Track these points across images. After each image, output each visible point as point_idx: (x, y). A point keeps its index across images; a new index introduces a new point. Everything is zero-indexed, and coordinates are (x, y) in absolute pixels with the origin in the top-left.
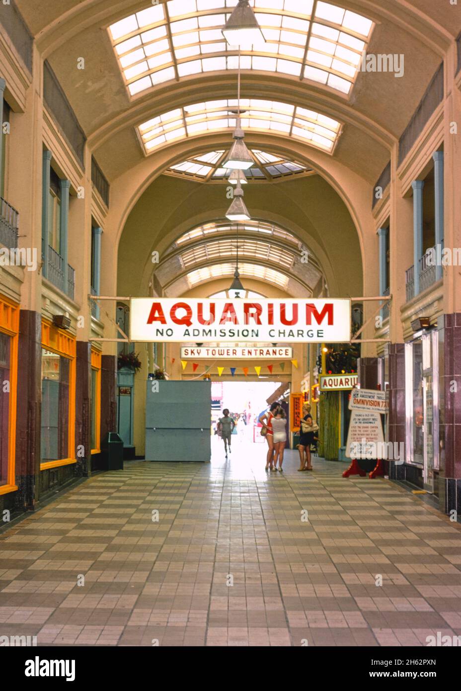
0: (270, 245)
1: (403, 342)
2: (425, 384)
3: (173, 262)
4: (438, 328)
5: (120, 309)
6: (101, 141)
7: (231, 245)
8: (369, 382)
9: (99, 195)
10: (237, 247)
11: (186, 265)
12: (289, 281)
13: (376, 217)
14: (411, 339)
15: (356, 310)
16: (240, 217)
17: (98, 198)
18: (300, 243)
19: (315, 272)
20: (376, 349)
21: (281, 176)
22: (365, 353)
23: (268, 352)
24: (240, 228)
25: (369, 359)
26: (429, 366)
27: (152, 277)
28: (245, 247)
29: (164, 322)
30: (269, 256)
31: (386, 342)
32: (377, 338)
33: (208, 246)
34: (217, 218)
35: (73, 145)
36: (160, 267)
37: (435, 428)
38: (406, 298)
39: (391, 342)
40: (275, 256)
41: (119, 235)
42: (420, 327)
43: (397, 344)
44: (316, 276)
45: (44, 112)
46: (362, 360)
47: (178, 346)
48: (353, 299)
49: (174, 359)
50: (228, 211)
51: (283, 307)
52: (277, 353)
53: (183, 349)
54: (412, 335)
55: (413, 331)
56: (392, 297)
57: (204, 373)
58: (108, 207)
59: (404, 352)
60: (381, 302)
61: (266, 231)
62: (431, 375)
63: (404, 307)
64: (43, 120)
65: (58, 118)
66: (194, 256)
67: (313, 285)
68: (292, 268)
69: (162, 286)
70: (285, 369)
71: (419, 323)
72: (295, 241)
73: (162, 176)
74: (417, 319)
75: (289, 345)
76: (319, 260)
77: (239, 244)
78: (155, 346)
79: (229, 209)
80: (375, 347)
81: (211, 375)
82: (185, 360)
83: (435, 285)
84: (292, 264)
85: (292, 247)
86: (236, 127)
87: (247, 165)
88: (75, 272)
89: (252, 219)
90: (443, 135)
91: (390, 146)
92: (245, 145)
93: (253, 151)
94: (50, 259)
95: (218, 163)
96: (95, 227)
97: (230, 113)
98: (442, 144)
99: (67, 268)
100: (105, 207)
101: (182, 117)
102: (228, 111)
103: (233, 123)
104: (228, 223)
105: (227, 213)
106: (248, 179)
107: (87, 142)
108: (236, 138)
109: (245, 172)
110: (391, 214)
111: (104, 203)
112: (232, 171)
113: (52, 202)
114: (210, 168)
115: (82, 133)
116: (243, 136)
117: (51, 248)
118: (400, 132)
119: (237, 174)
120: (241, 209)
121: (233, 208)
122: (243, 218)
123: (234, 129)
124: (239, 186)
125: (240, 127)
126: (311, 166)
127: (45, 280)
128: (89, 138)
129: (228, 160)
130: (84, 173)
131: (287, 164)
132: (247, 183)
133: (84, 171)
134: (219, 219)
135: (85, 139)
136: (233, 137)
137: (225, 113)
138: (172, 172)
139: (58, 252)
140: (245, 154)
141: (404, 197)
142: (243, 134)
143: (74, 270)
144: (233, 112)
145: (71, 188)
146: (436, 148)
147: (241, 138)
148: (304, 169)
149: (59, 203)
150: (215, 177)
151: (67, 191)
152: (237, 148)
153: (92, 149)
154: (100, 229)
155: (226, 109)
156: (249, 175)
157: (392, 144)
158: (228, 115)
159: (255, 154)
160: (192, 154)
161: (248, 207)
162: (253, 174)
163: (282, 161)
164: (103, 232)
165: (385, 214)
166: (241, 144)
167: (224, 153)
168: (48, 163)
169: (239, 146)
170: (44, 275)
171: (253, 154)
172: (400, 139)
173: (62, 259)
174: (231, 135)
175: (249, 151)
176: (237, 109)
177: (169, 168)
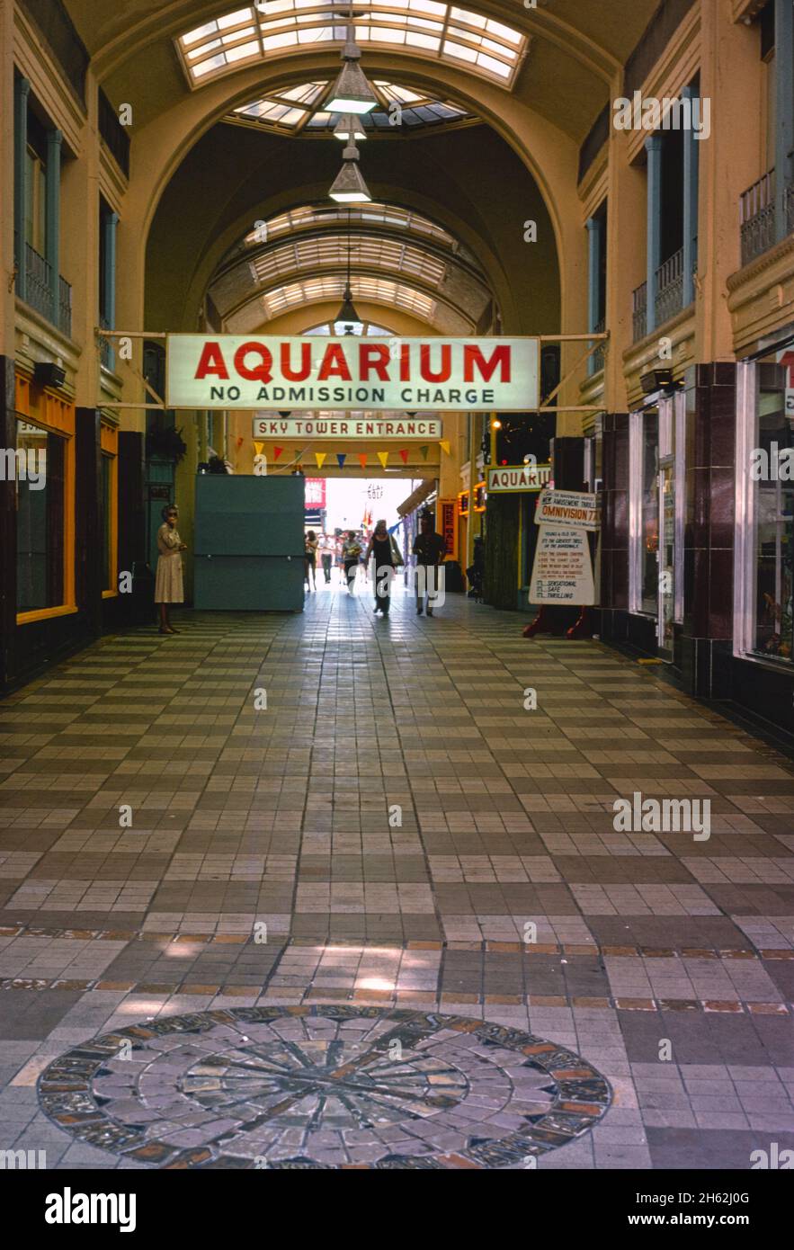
0: (404, 246)
1: (628, 412)
2: (662, 485)
3: (240, 273)
4: (686, 388)
5: (150, 353)
6: (116, 63)
7: (338, 245)
8: (568, 478)
9: (111, 156)
10: (349, 249)
11: (262, 279)
12: (437, 307)
13: (584, 198)
14: (639, 405)
15: (550, 357)
16: (354, 198)
17: (111, 162)
18: (454, 244)
19: (480, 292)
20: (581, 424)
21: (424, 127)
22: (562, 430)
23: (400, 429)
24: (353, 216)
25: (568, 441)
26: (668, 452)
27: (204, 299)
28: (363, 249)
29: (224, 375)
30: (403, 264)
31: (597, 411)
32: (583, 404)
33: (298, 246)
34: (315, 198)
35: (66, 68)
36: (218, 283)
37: (677, 555)
38: (632, 338)
39: (606, 411)
40: (414, 263)
41: (148, 222)
42: (654, 385)
43: (617, 415)
44: (482, 299)
45: (15, 11)
46: (557, 441)
47: (249, 415)
48: (543, 338)
49: (242, 440)
50: (333, 187)
51: (425, 351)
52: (416, 430)
53: (258, 423)
54: (641, 399)
55: (644, 392)
56: (608, 335)
57: (292, 463)
58: (128, 179)
59: (628, 428)
60: (590, 343)
61: (398, 220)
62: (673, 467)
63: (629, 352)
64: (12, 23)
65: (40, 24)
66: (276, 263)
67: (476, 315)
68: (442, 284)
69: (222, 315)
70: (429, 456)
71: (654, 381)
72: (447, 238)
73: (221, 127)
74: (650, 373)
75: (435, 415)
76: (484, 269)
77: (351, 243)
78: (209, 417)
79: (335, 182)
80: (580, 419)
81: (304, 466)
82: (260, 440)
83: (681, 314)
84: (442, 278)
85: (443, 250)
86: (347, 41)
87: (364, 107)
88: (71, 289)
89: (373, 201)
90: (699, 58)
91: (608, 77)
92: (361, 72)
93: (377, 83)
94: (30, 266)
95: (317, 104)
96: (105, 211)
97: (337, 17)
98: (698, 74)
99: (58, 280)
100: (124, 177)
101: (254, 22)
102: (334, 12)
103: (341, 33)
104: (334, 207)
105: (331, 190)
106: (366, 131)
107: (91, 63)
108: (347, 59)
109: (360, 117)
110: (609, 193)
111: (120, 172)
112: (341, 115)
113: (31, 168)
114: (304, 112)
115: (82, 48)
116: (359, 56)
117: (31, 248)
118: (626, 53)
119: (348, 122)
120: (355, 182)
121: (342, 181)
122: (360, 198)
123: (342, 44)
124: (352, 144)
125: (354, 41)
126: (473, 108)
127: (22, 304)
128: (95, 58)
129: (334, 98)
130: (86, 118)
131: (433, 107)
132: (365, 138)
133: (85, 114)
134: (320, 201)
135: (86, 60)
136: (342, 57)
137: (329, 16)
138: (238, 118)
139: (43, 256)
140: (363, 87)
141: (633, 164)
142: (359, 52)
143: (70, 286)
144: (342, 14)
145: (64, 144)
146: (688, 81)
147: (354, 60)
148: (462, 116)
149: (44, 170)
150: (311, 127)
151: (58, 148)
152: (348, 76)
153: (99, 78)
154: (115, 216)
155: (329, 9)
156: (368, 123)
157: (612, 73)
158: (333, 19)
159: (380, 89)
160: (271, 87)
161: (366, 178)
162: (377, 122)
163: (424, 100)
164: (119, 221)
165: (600, 193)
166: (355, 70)
167: (326, 86)
168: (25, 99)
169: (352, 73)
170: (18, 293)
171: (376, 87)
172: (627, 63)
173: (50, 268)
174: (337, 54)
175: (368, 82)
176: (348, 8)
177: (232, 111)
